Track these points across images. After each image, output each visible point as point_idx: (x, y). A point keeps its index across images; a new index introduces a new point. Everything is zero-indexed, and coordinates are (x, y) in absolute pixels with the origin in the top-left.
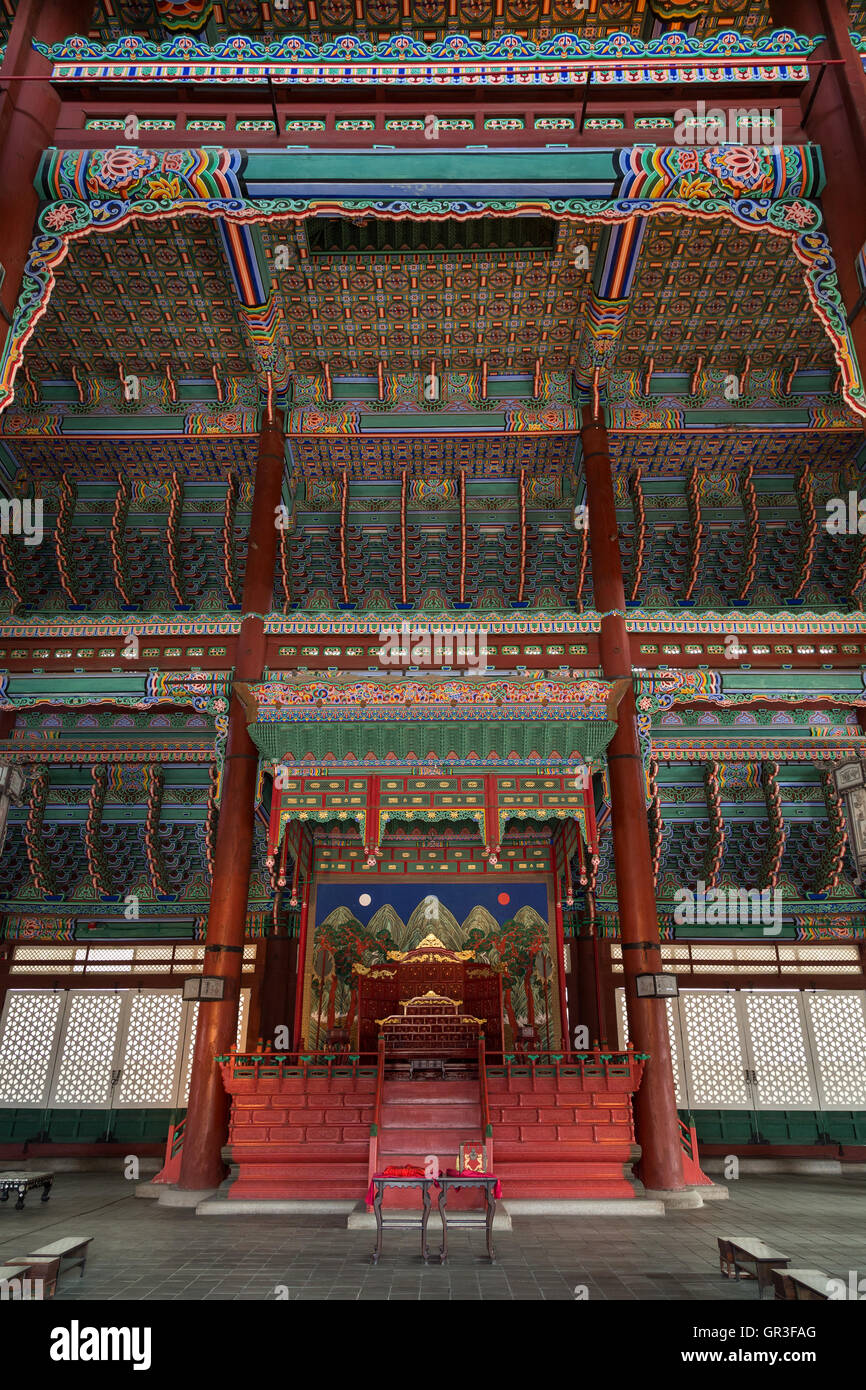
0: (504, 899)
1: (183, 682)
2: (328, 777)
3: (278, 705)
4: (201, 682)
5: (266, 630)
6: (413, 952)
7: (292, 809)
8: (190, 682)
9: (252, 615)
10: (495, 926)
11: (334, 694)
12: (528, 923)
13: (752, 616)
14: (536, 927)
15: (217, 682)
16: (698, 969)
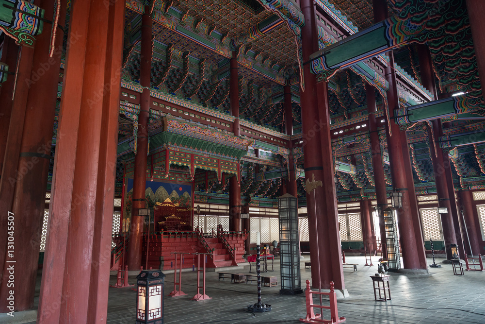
0: (181, 189)
1: (124, 106)
2: (181, 152)
3: (173, 127)
4: (130, 107)
5: (151, 94)
6: (163, 203)
7: (172, 160)
8: (126, 106)
9: (147, 88)
10: (178, 197)
11: (189, 128)
12: (186, 196)
13: (263, 127)
14: (188, 198)
15: (136, 109)
16: (211, 211)
